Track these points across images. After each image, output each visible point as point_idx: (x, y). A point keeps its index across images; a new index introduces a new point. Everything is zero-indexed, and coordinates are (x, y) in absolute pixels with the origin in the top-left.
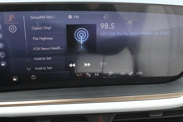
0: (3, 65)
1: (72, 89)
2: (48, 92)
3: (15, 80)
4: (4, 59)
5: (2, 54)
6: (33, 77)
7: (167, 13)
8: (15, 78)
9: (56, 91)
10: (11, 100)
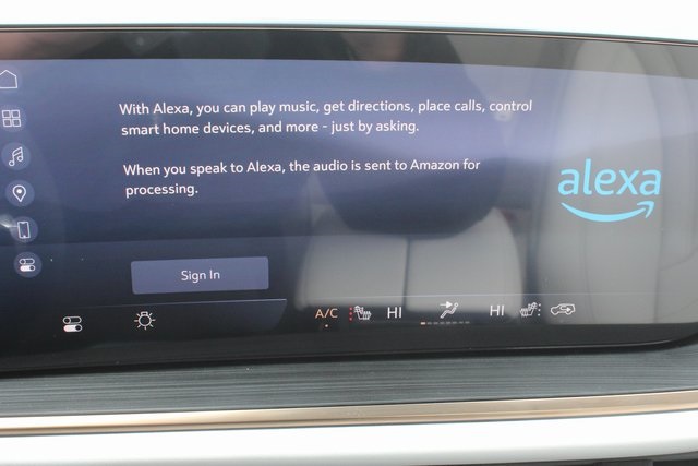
0: (25, 268)
1: (294, 371)
2: (201, 378)
3: (70, 328)
4: (31, 247)
5: (24, 228)
6: (145, 320)
7: (649, 70)
8: (73, 320)
9: (231, 377)
10: (53, 408)
